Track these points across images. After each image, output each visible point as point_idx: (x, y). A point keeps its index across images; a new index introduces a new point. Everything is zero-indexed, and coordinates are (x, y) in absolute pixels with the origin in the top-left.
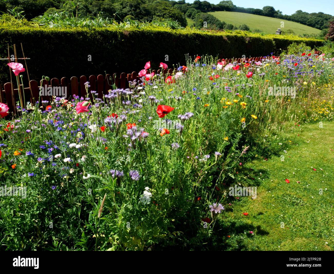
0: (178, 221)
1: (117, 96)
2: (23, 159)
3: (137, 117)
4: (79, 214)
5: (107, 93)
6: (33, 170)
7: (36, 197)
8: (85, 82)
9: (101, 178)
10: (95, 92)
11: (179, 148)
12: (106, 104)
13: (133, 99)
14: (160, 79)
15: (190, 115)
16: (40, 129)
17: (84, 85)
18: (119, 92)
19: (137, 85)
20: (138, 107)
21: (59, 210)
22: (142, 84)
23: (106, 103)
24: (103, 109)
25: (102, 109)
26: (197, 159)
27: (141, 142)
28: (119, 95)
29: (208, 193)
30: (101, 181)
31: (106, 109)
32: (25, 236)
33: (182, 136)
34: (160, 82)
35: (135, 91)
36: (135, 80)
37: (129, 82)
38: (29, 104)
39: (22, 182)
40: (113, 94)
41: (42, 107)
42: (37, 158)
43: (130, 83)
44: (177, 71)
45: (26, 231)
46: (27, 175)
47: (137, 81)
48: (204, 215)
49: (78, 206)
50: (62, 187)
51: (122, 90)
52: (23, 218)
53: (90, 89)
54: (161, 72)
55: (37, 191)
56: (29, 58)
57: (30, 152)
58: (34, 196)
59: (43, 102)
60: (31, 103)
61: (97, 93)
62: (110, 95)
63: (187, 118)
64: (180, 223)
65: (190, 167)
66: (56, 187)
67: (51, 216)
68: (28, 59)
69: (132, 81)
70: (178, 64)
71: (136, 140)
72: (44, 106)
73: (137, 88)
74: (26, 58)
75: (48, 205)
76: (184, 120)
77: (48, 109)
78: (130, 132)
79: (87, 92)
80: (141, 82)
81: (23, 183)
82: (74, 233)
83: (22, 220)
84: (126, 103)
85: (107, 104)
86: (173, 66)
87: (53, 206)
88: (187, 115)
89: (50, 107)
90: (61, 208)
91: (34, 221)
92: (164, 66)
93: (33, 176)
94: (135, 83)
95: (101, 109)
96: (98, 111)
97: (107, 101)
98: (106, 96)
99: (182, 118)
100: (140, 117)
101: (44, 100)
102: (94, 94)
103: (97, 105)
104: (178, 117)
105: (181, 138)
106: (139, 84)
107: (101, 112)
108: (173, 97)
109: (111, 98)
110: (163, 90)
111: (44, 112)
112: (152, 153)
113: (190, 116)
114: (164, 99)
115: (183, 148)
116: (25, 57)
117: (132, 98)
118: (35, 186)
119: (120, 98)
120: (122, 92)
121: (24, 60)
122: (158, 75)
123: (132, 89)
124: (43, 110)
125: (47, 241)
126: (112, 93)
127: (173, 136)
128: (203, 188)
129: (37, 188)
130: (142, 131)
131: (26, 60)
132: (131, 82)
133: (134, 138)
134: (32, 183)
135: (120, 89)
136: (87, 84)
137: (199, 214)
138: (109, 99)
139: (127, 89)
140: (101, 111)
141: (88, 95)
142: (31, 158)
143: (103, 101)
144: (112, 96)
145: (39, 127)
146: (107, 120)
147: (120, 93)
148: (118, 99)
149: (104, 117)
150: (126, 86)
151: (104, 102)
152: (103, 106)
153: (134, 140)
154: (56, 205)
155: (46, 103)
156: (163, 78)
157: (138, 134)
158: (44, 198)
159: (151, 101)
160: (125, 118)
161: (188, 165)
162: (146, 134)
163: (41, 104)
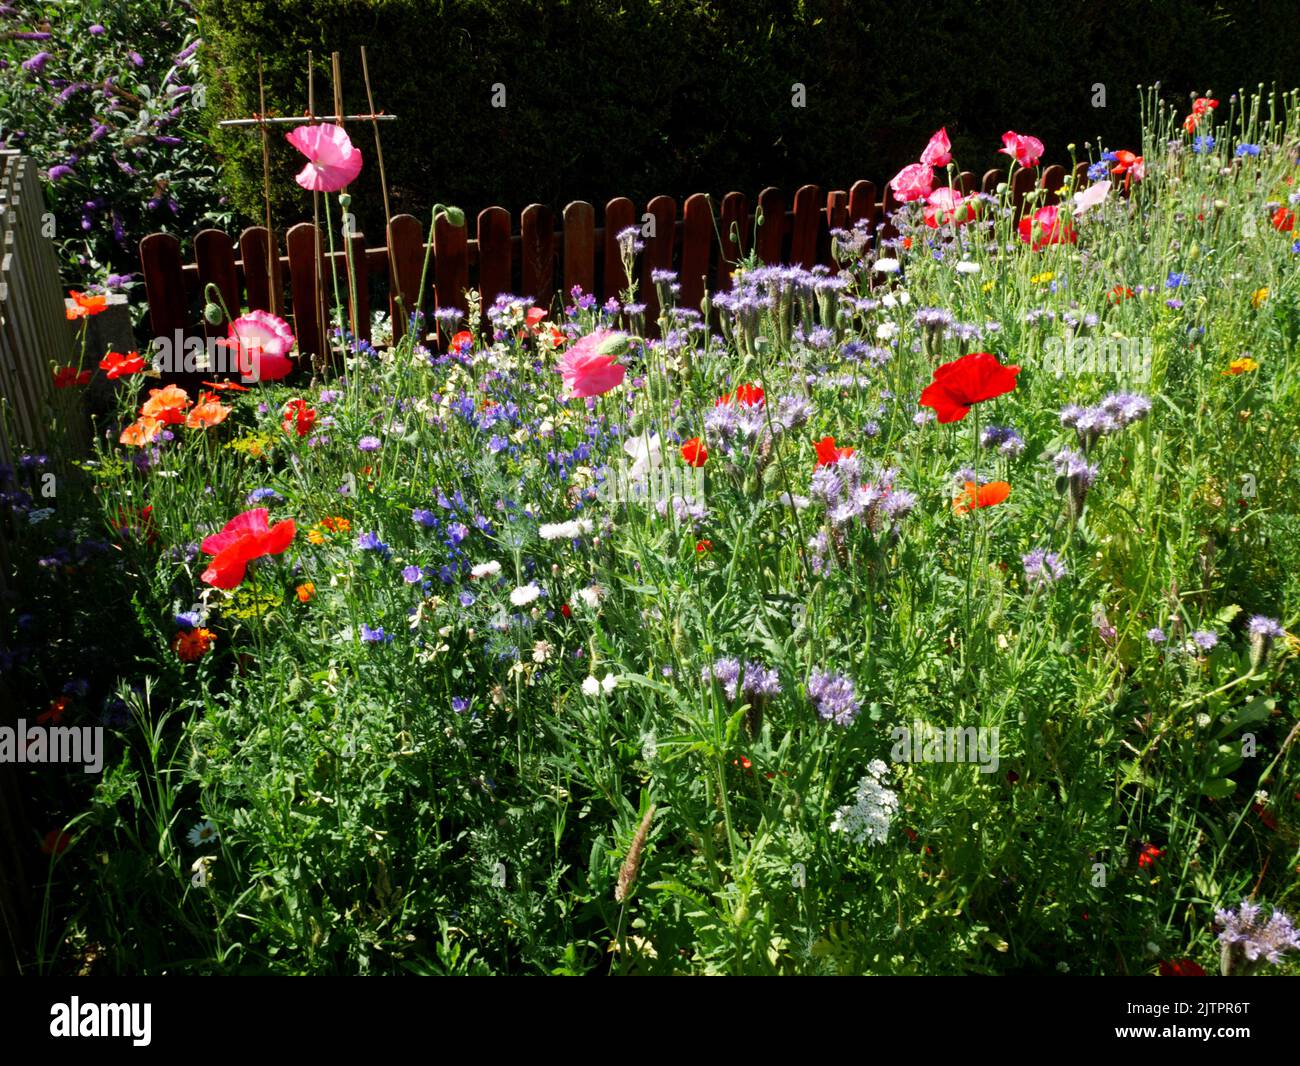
0: (1024, 949)
1: (768, 300)
2: (343, 564)
3: (856, 406)
4: (557, 837)
5: (727, 287)
6: (382, 615)
7: (385, 731)
8: (621, 229)
9: (674, 693)
10: (673, 275)
11: (1064, 578)
12: (715, 338)
13: (843, 318)
14: (991, 217)
15: (1130, 411)
16: (413, 438)
17: (617, 244)
18: (776, 283)
19: (871, 245)
20: (863, 357)
21: (474, 802)
22: (896, 243)
23: (716, 329)
24: (700, 361)
25: (694, 362)
26: (1157, 644)
27: (877, 537)
28: (778, 296)
29: (1207, 830)
30: (670, 706)
31: (714, 361)
32: (329, 893)
33: (1082, 521)
34: (991, 234)
35: (857, 278)
36: (863, 222)
37: (833, 232)
38: (384, 320)
39: (332, 662)
40: (753, 290)
41: (432, 336)
42: (402, 566)
43: (835, 241)
44: (1083, 182)
45: (338, 874)
46: (358, 635)
47: (871, 230)
48: (1175, 942)
49: (556, 801)
50: (496, 706)
51: (794, 272)
52: (331, 817)
53: (644, 263)
54: (1000, 187)
55: (390, 709)
56: (393, 117)
57: (375, 537)
58: (377, 729)
59: (439, 313)
60: (390, 319)
61: (676, 281)
62: (738, 297)
63: (1109, 422)
64: (1035, 958)
65: (1104, 681)
66: (467, 704)
67: (441, 823)
68: (389, 121)
69: (849, 227)
70: (1094, 144)
71: (850, 523)
72: (441, 335)
73: (871, 264)
74: (381, 116)
75: (429, 773)
76: (1095, 433)
77: (458, 349)
78: (825, 481)
79: (629, 274)
80: (892, 232)
81: (338, 664)
82: (530, 918)
83: (323, 826)
84: (811, 339)
85: (721, 334)
86: (1068, 153)
87: (452, 780)
88: (1114, 410)
89: (468, 339)
90: (485, 799)
91: (371, 836)
92: (1021, 153)
93: (381, 642)
94: (860, 237)
95: (688, 359)
96: (676, 368)
97: (723, 323)
98: (720, 299)
99: (1085, 422)
100: (874, 410)
101: (444, 306)
102: (666, 284)
103: (673, 339)
104: (1064, 416)
105: (1075, 529)
106: (884, 243)
107: (689, 376)
108: (1053, 314)
109: (742, 312)
110: (1003, 278)
111: (443, 359)
112: (924, 596)
113: (1129, 414)
114: (1009, 322)
115: (1083, 581)
116: (377, 112)
117: (839, 313)
118: (385, 686)
119: (782, 311)
120: (794, 282)
121: (369, 122)
122: (983, 196)
123: (845, 265)
124: (437, 350)
125: (415, 932)
126: (746, 284)
127: (1035, 516)
128: (1180, 800)
129: (390, 691)
130: (886, 482)
131: (379, 122)
132: (843, 233)
133: (841, 514)
134: (375, 671)
135: (787, 265)
136: (628, 241)
137: (1146, 934)
138: (729, 313)
139: (817, 268)
140: (692, 367)
141: (632, 287)
142: (378, 564)
143: (702, 320)
144: (747, 300)
145: (410, 430)
146: (716, 417)
147: (784, 288)
148: (775, 316)
149: (700, 400)
150: (817, 253)
151: (705, 327)
152: (701, 345)
153: (842, 525)
154: (464, 778)
155: (453, 319)
156: (1009, 212)
157: (864, 497)
158: (417, 742)
159: (925, 336)
160: (801, 411)
161: (1096, 672)
162: (904, 499)
163: (430, 324)
